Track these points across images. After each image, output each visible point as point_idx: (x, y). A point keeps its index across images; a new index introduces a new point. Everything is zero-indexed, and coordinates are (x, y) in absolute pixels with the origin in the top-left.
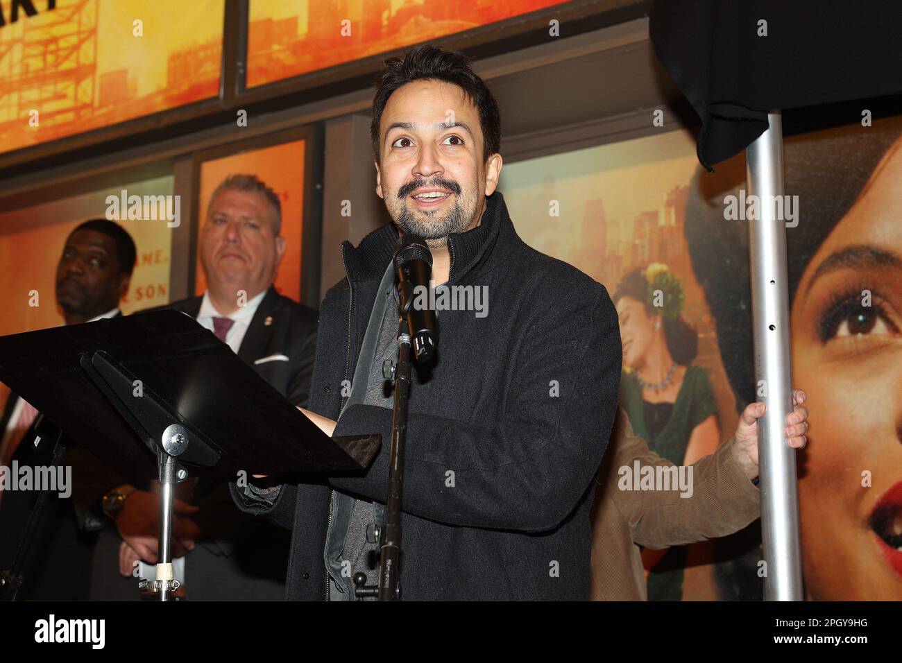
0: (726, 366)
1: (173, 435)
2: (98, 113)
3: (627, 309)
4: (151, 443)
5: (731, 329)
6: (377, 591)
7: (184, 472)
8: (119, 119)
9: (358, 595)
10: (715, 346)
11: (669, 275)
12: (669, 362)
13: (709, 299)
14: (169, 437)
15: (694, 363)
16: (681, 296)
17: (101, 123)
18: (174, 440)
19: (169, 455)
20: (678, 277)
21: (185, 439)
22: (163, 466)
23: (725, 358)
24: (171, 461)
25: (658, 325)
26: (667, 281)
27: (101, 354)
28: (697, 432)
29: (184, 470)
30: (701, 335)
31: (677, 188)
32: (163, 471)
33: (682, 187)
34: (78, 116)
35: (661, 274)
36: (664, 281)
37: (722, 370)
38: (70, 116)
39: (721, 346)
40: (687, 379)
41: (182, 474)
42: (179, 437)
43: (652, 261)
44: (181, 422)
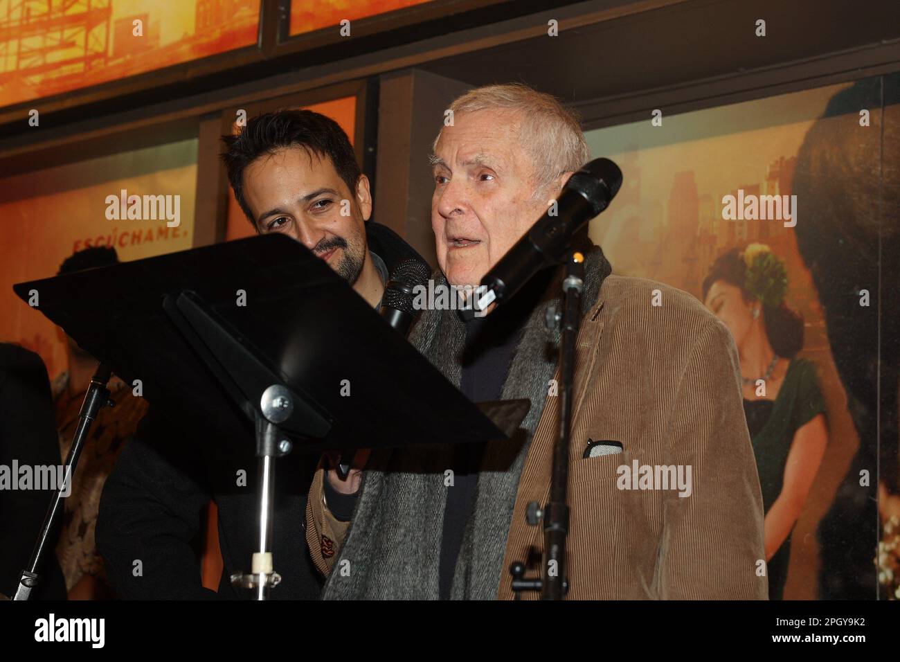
0: (836, 360)
1: (274, 397)
2: (111, 64)
3: (721, 294)
4: (247, 407)
5: (843, 317)
6: (539, 584)
7: (287, 444)
8: (137, 70)
9: (515, 589)
10: (825, 337)
11: (770, 257)
12: (770, 354)
13: (817, 283)
14: (269, 401)
15: (798, 357)
16: (785, 281)
17: (116, 74)
18: (277, 403)
19: (269, 422)
20: (782, 259)
21: (290, 402)
22: (263, 435)
23: (835, 351)
24: (272, 429)
25: (757, 313)
26: (769, 264)
27: (188, 294)
28: (801, 434)
29: (288, 441)
30: (807, 325)
31: (782, 158)
32: (263, 441)
33: (788, 157)
34: (89, 66)
35: (762, 256)
36: (765, 264)
37: (832, 364)
38: (79, 67)
39: (831, 336)
40: (790, 374)
41: (284, 446)
42: (283, 401)
43: (753, 241)
44: (284, 382)
